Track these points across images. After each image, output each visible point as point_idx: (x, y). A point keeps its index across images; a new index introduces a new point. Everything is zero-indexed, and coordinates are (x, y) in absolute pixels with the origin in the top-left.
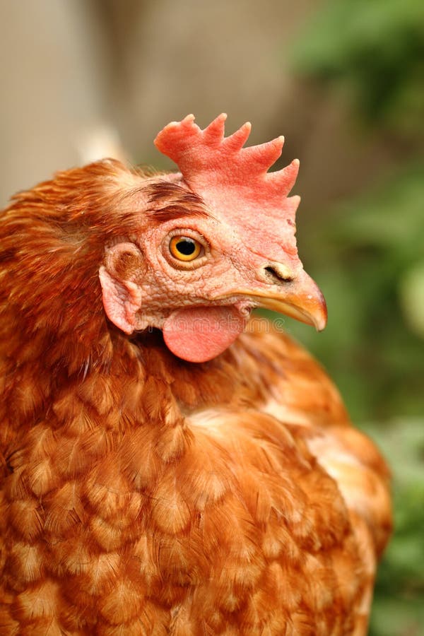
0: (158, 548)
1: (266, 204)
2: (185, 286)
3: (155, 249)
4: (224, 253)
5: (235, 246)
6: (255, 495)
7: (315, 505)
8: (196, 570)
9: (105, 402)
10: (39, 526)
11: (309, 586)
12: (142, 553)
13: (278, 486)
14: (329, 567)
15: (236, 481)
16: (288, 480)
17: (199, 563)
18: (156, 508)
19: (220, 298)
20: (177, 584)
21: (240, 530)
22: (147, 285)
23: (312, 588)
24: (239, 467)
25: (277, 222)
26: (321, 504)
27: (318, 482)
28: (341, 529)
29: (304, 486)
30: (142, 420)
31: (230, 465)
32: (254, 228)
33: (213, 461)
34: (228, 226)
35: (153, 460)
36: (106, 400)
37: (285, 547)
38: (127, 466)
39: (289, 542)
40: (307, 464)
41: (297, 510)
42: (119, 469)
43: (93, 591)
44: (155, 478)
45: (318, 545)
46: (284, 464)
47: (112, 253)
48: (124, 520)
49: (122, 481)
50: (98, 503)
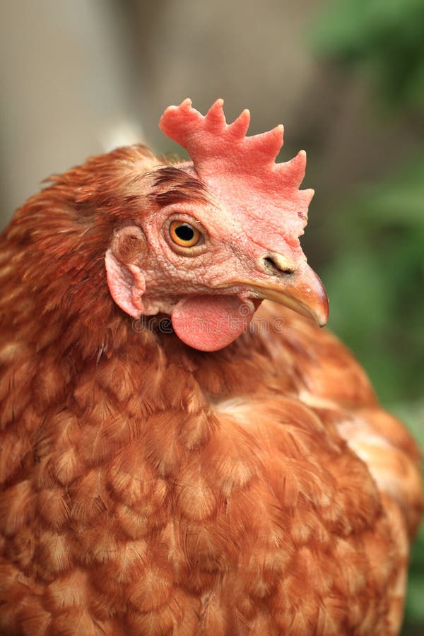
0: (185, 535)
1: (276, 195)
2: (187, 272)
3: (157, 233)
4: (223, 241)
5: (234, 235)
6: (282, 480)
7: (345, 489)
8: (224, 556)
9: (125, 389)
10: (66, 514)
11: (341, 569)
12: (169, 540)
13: (307, 471)
14: (361, 551)
15: (262, 467)
16: (316, 464)
17: (226, 550)
18: (181, 496)
19: (221, 286)
20: (205, 570)
21: (267, 515)
22: (151, 269)
23: (344, 571)
24: (266, 453)
25: (285, 214)
26: (351, 488)
27: (347, 466)
28: (372, 511)
29: (333, 470)
30: (163, 407)
31: (256, 450)
32: (258, 218)
33: (238, 447)
34: (229, 215)
35: (177, 447)
36: (125, 386)
37: (314, 532)
38: (151, 452)
39: (318, 527)
40: (336, 448)
41: (325, 494)
42: (143, 456)
43: (121, 578)
44: (179, 464)
45: (348, 529)
46: (312, 449)
47: (117, 235)
48: (149, 507)
49: (146, 467)
50: (123, 490)
